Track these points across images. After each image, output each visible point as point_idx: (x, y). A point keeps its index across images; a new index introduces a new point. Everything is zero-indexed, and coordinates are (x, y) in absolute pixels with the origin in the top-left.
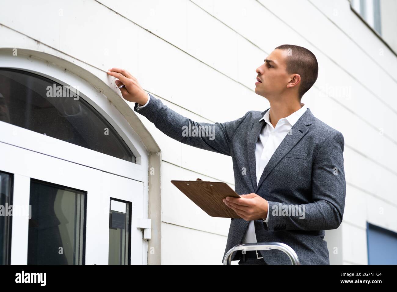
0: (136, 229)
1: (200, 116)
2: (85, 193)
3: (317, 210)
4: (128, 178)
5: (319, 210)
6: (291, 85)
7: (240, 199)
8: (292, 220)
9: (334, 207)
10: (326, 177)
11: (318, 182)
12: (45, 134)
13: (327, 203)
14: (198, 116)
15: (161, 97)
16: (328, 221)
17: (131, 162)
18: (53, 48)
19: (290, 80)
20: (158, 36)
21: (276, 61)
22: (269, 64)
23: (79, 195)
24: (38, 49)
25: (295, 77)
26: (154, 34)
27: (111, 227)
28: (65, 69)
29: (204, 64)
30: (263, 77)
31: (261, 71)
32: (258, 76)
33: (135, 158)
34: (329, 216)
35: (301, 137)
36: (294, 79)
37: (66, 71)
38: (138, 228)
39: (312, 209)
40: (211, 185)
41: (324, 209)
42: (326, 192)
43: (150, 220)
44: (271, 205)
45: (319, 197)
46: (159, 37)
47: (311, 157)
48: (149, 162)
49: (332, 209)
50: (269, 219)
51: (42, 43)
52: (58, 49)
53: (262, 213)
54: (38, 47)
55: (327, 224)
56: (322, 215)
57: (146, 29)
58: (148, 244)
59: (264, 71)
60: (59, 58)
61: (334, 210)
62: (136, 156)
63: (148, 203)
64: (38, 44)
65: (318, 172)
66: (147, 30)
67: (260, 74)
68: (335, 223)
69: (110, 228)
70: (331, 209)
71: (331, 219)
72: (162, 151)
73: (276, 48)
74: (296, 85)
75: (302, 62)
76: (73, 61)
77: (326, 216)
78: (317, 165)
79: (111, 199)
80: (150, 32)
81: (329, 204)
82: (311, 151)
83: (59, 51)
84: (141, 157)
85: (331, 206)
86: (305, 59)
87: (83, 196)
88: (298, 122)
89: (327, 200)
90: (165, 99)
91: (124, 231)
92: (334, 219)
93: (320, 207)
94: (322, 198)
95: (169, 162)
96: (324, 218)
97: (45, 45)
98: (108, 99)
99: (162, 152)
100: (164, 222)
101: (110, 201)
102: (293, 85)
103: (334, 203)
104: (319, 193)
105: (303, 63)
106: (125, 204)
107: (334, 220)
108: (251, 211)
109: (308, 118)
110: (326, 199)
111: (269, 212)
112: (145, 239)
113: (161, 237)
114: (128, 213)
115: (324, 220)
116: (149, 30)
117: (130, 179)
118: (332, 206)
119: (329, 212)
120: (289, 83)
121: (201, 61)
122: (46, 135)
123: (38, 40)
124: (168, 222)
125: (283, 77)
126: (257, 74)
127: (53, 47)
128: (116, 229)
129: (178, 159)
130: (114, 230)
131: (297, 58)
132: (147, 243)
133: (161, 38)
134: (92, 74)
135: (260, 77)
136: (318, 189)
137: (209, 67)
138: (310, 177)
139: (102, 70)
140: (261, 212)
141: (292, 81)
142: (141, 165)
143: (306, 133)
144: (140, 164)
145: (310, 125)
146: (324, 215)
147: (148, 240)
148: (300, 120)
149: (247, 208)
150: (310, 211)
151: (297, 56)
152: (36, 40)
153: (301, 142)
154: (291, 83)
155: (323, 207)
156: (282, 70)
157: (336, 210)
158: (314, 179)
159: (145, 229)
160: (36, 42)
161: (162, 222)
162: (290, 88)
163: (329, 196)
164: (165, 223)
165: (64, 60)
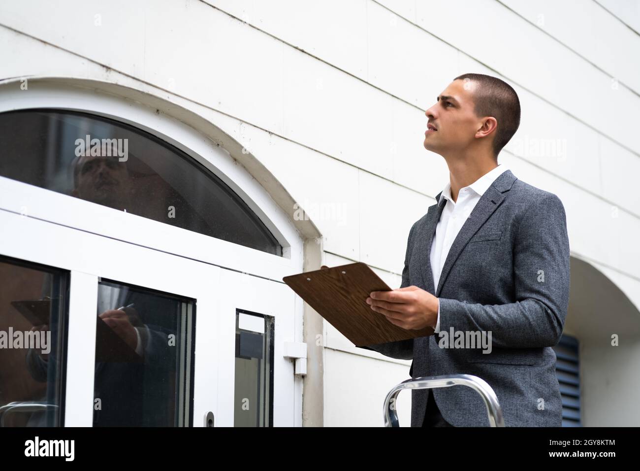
0: (283, 358)
1: (393, 182)
2: (193, 301)
3: (519, 312)
4: (268, 279)
5: (522, 312)
6: (481, 134)
7: (391, 292)
8: (477, 326)
9: (546, 307)
10: (533, 264)
11: (521, 272)
12: (125, 210)
13: (536, 302)
14: (390, 182)
15: (323, 152)
16: (538, 330)
17: (276, 254)
18: (134, 78)
19: (480, 126)
20: (316, 58)
21: (457, 98)
22: (446, 102)
23: (184, 305)
24: (107, 79)
25: (488, 121)
26: (309, 54)
27: (238, 354)
28: (158, 111)
29: (400, 101)
30: (438, 121)
31: (434, 113)
32: (429, 121)
33: (282, 248)
34: (539, 321)
35: (493, 210)
36: (486, 124)
37: (159, 113)
38: (286, 358)
39: (510, 310)
40: (344, 272)
41: (530, 311)
42: (534, 286)
43: (305, 345)
44: (442, 303)
45: (523, 294)
46: (319, 59)
47: (508, 234)
48: (305, 255)
49: (544, 311)
50: (440, 324)
51: (115, 70)
52: (143, 80)
53: (429, 315)
54: (108, 76)
55: (537, 334)
56: (527, 318)
57: (296, 46)
58: (304, 383)
59: (439, 114)
60: (142, 93)
61: (546, 312)
62: (282, 246)
63: (303, 318)
64: (107, 71)
65: (521, 257)
66: (296, 48)
67: (431, 117)
68: (551, 334)
69: (236, 356)
70: (542, 310)
71: (543, 327)
72: (323, 236)
73: (455, 79)
74: (490, 134)
75: (497, 100)
76: (168, 98)
77: (534, 321)
78: (520, 247)
79: (239, 311)
80: (303, 51)
81: (538, 303)
82: (507, 226)
83: (143, 82)
84: (290, 246)
85: (541, 306)
86: (502, 95)
87: (190, 307)
88: (489, 190)
89: (536, 297)
90: (329, 156)
91: (262, 361)
92: (548, 326)
93: (524, 308)
94: (528, 295)
95: (337, 254)
96: (530, 323)
97: (120, 73)
98: (231, 156)
99: (324, 239)
100: (328, 348)
101: (237, 314)
102: (486, 133)
103: (546, 301)
104: (523, 289)
105: (500, 100)
106: (263, 320)
107: (548, 328)
108: (411, 309)
109: (506, 182)
110: (534, 296)
111: (440, 313)
112: (297, 375)
113: (323, 371)
114: (268, 334)
115: (531, 328)
116: (301, 48)
117: (271, 280)
118: (544, 306)
119: (539, 315)
120: (479, 131)
121: (393, 96)
122: (127, 212)
123: (107, 65)
124: (335, 348)
125: (469, 122)
126: (427, 119)
127: (133, 76)
128: (249, 358)
129: (353, 250)
130: (247, 361)
131: (489, 93)
132: (302, 380)
133: (322, 61)
134: (200, 118)
135: (433, 123)
136: (522, 283)
137: (408, 104)
138: (510, 266)
139: (218, 111)
140: (427, 313)
141: (483, 128)
142: (290, 259)
143: (500, 203)
144: (289, 257)
145: (508, 191)
146: (531, 320)
147: (303, 377)
148: (493, 185)
149: (404, 307)
150: (508, 313)
151: (490, 90)
152: (103, 66)
153: (492, 216)
154: (483, 132)
155: (529, 308)
156: (467, 112)
157: (549, 311)
158: (515, 268)
159: (297, 358)
160: (105, 69)
161: (325, 348)
162: (481, 138)
163: (538, 292)
164: (331, 349)
165: (151, 95)
